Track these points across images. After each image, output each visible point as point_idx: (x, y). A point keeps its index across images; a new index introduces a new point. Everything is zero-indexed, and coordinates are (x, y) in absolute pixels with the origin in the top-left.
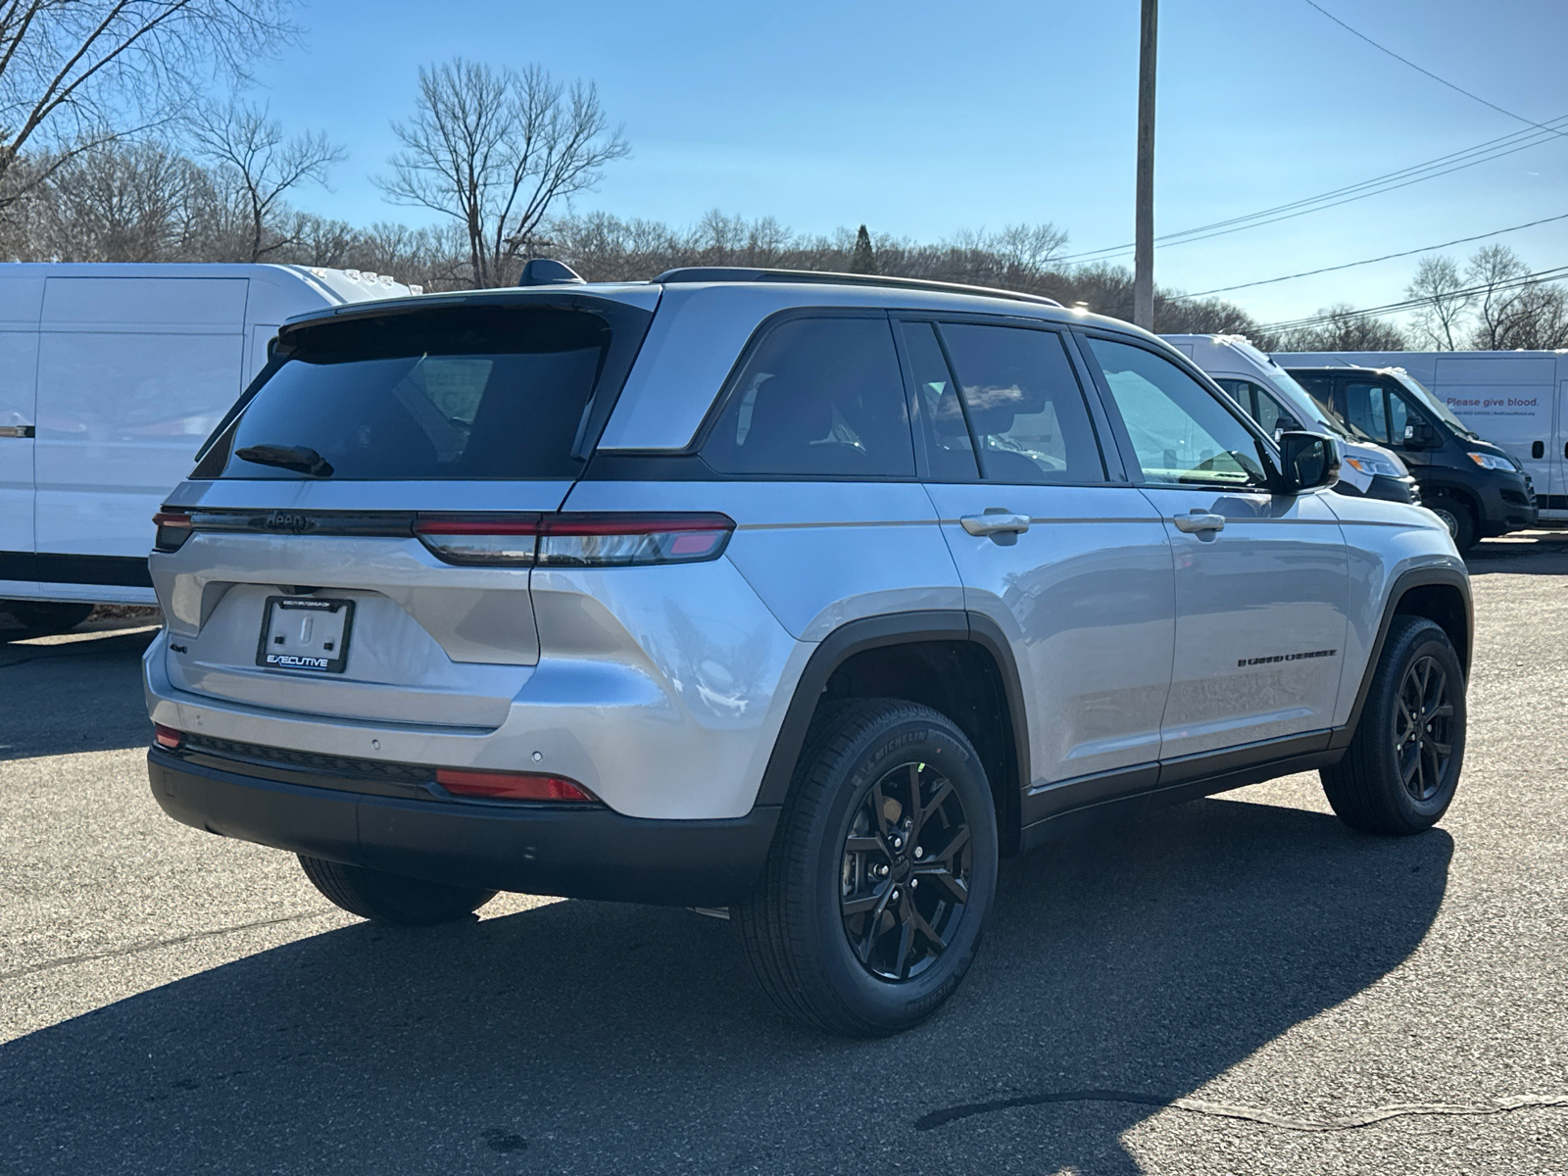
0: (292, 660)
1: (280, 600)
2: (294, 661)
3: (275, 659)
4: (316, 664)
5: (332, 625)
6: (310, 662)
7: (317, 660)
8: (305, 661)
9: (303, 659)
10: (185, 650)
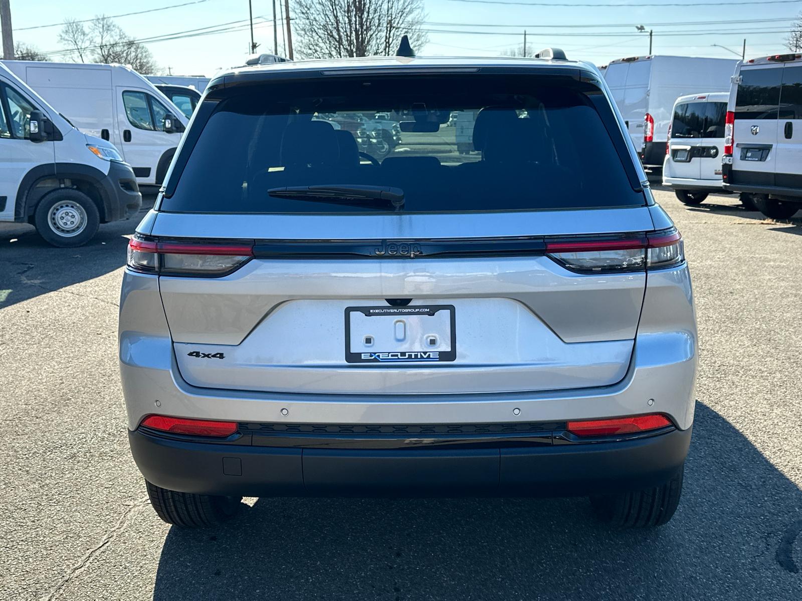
0: (392, 356)
4: (425, 356)
6: (416, 355)
7: (425, 353)
8: (410, 355)
9: (407, 354)
10: (221, 356)
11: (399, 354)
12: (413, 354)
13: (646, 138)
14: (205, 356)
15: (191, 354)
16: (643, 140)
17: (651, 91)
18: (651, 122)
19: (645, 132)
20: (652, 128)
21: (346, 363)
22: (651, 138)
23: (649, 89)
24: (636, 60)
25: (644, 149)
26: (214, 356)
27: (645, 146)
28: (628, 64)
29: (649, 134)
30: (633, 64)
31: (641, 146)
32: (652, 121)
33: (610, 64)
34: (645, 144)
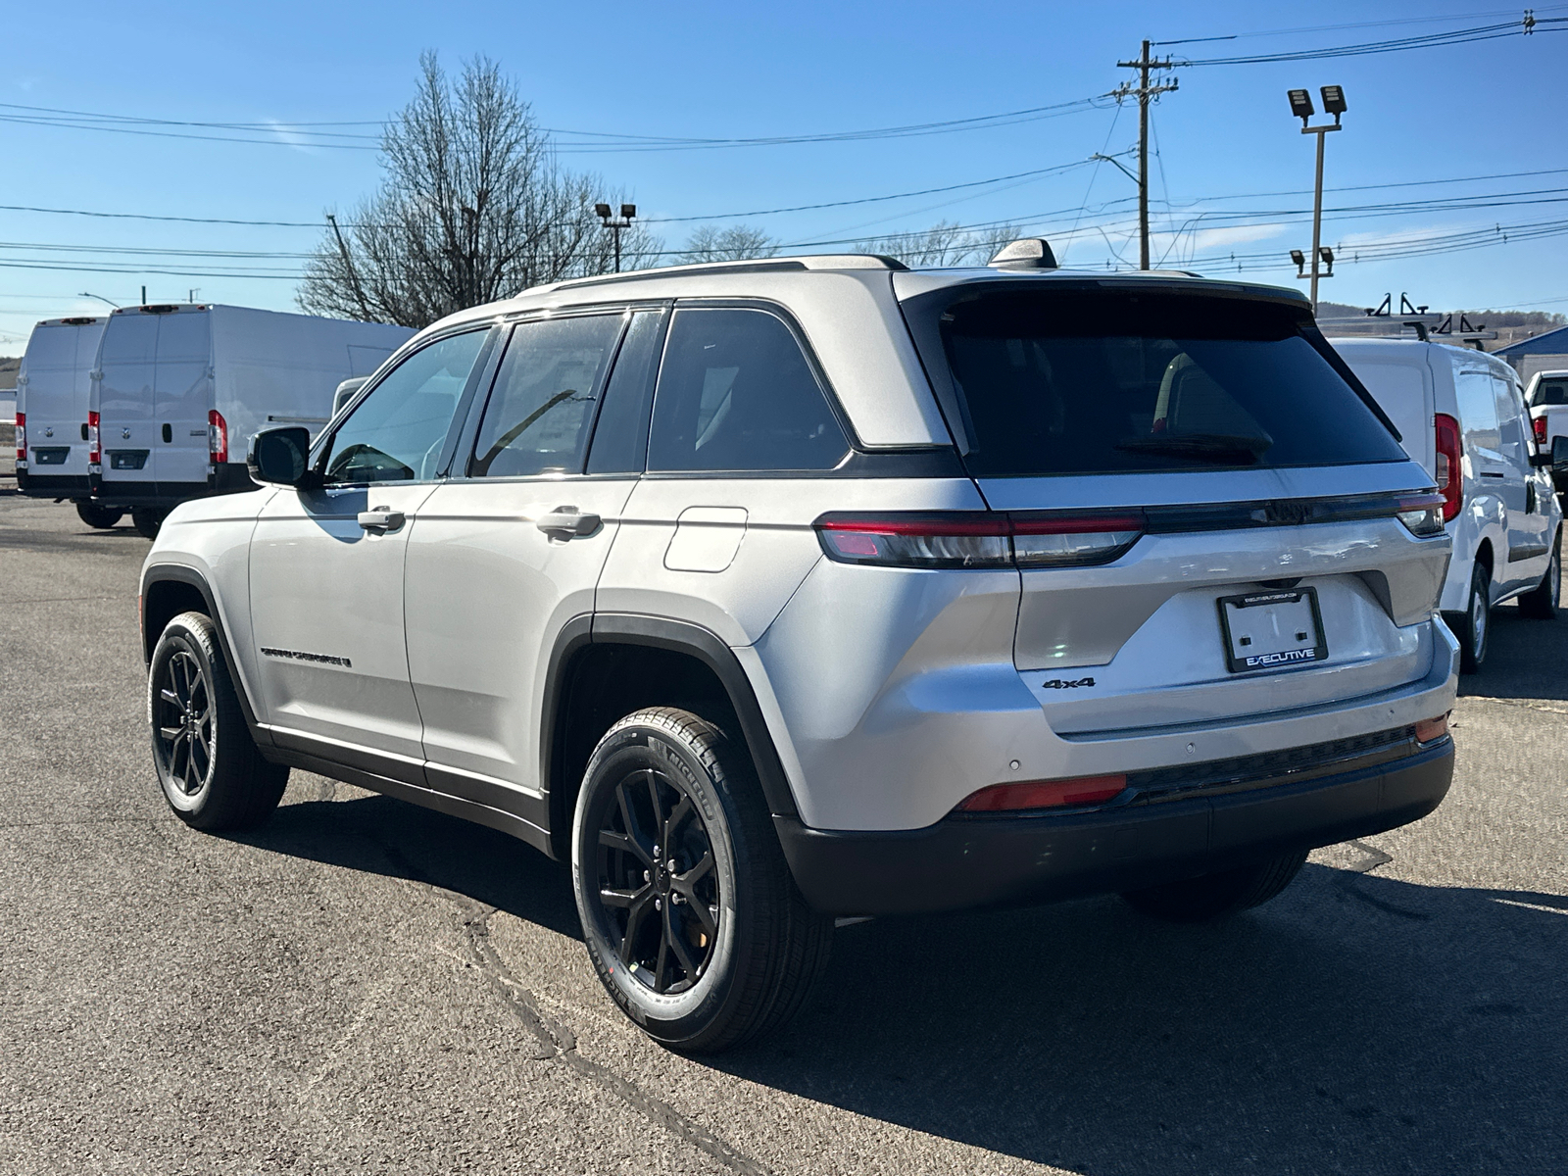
0: (1274, 658)
1: (1231, 600)
2: (1277, 657)
3: (1256, 661)
4: (1302, 656)
5: (1297, 614)
6: (1294, 655)
7: (1301, 651)
8: (1289, 656)
9: (1286, 654)
10: (1091, 682)
11: (1279, 655)
12: (1291, 653)
13: (213, 456)
14: (1068, 685)
15: (1047, 685)
16: (207, 460)
17: (216, 370)
18: (220, 426)
19: (212, 446)
20: (225, 439)
21: (1229, 675)
22: (225, 455)
23: (210, 365)
24: (173, 311)
25: (210, 477)
26: (1081, 683)
27: (215, 470)
28: (154, 317)
29: (220, 449)
30: (165, 317)
31: (204, 470)
32: (223, 424)
33: (112, 316)
34: (213, 468)
